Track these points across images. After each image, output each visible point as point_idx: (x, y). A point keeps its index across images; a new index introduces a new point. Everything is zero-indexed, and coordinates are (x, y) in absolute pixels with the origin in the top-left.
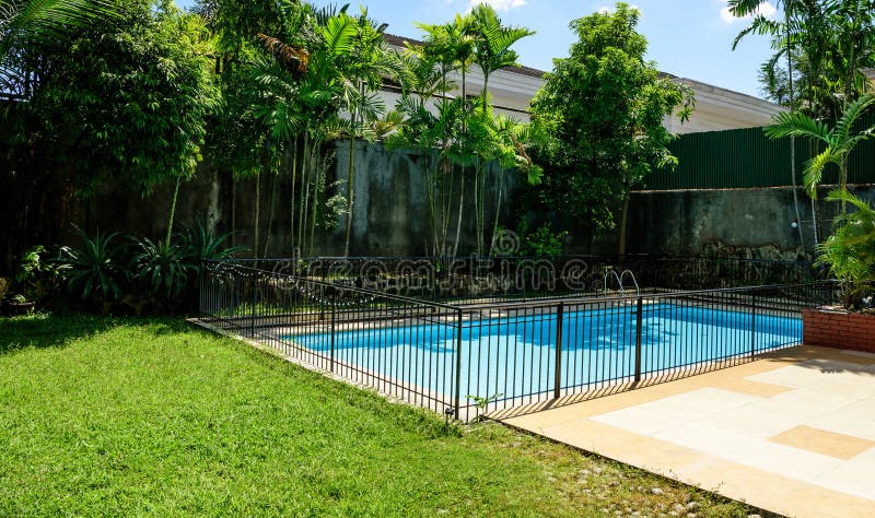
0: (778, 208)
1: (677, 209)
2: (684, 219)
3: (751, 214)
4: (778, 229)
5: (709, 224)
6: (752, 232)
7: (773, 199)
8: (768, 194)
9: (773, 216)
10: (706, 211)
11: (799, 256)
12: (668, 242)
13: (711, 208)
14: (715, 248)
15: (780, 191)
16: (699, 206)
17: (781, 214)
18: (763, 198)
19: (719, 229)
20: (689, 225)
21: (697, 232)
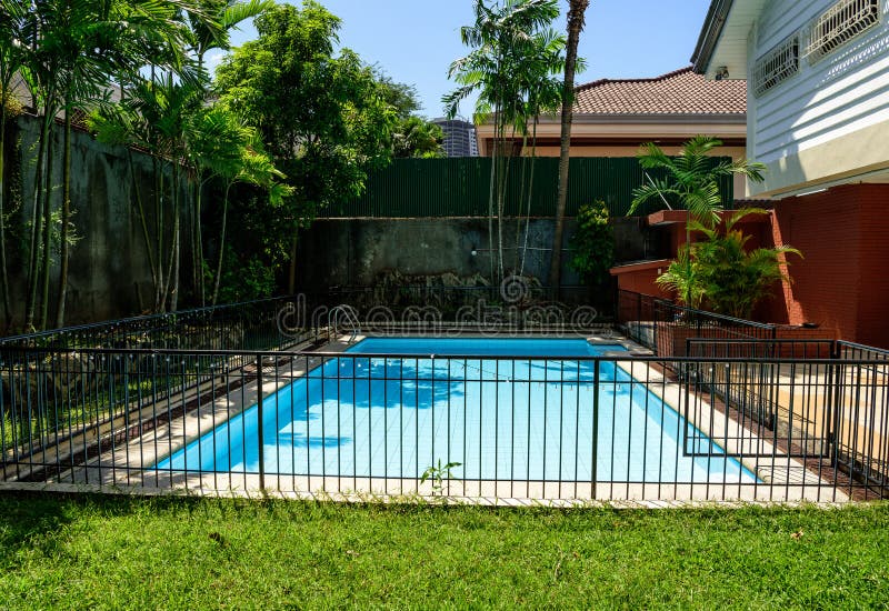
0: (454, 237)
1: (343, 238)
2: (351, 249)
3: (426, 242)
4: (455, 257)
5: (381, 255)
6: (428, 260)
7: (449, 229)
8: (444, 223)
9: (449, 245)
10: (378, 241)
11: (477, 282)
12: (334, 273)
13: (384, 237)
14: (392, 278)
15: (456, 220)
16: (370, 235)
17: (457, 243)
18: (441, 227)
19: (393, 259)
20: (358, 254)
21: (368, 262)
